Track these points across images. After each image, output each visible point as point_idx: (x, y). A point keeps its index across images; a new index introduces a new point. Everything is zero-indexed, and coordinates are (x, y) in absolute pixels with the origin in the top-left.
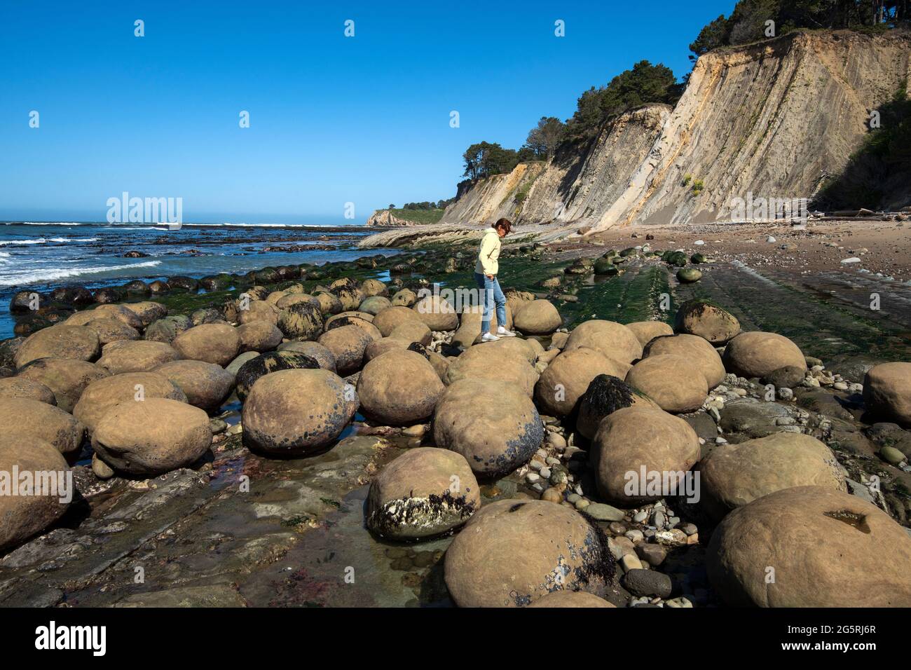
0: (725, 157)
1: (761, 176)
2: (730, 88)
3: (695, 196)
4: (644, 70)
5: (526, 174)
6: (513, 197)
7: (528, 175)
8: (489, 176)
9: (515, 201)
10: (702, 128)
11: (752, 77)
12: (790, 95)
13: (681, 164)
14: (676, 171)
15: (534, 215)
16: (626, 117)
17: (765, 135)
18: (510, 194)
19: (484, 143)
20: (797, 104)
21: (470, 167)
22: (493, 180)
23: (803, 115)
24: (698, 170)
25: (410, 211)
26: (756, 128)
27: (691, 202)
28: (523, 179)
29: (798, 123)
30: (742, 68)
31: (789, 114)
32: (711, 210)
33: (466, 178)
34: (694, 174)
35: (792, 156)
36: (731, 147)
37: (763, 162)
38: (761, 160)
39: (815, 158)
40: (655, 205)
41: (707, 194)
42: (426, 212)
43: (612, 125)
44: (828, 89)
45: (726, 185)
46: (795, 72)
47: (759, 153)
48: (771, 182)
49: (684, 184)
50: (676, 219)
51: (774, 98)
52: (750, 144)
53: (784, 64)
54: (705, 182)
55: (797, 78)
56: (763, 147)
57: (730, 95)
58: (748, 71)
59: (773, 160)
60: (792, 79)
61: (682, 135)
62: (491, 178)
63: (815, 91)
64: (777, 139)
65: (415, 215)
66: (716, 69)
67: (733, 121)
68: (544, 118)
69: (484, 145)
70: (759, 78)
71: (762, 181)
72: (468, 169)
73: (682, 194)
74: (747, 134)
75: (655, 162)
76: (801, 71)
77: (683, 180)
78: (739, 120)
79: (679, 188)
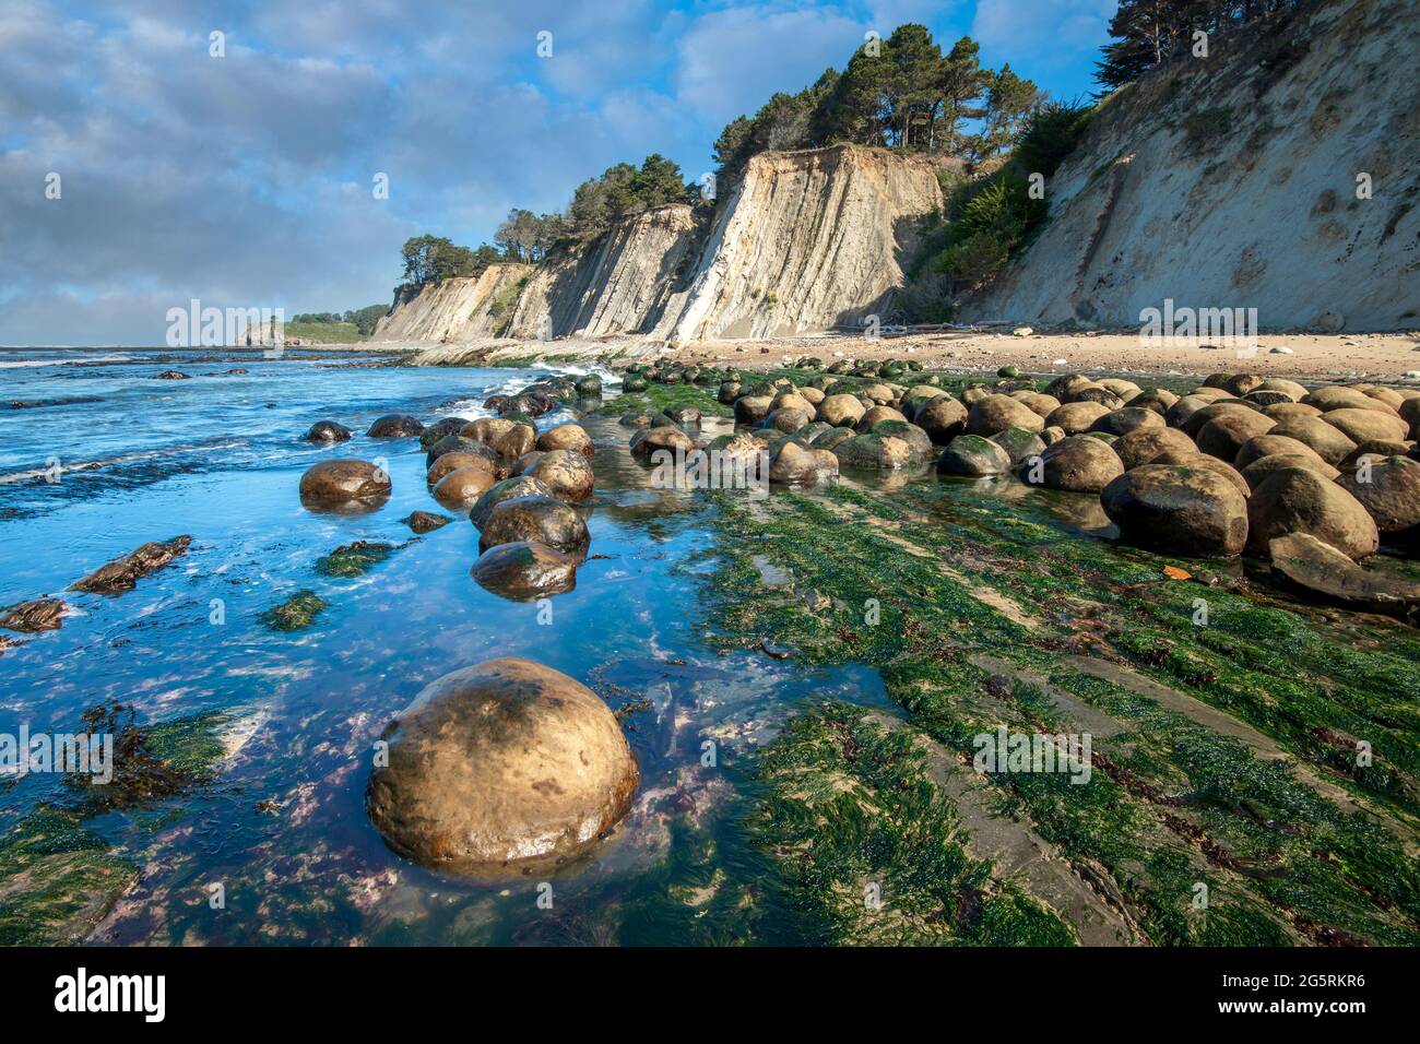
0: (792, 268)
1: (834, 289)
2: (783, 196)
3: (770, 308)
4: (657, 165)
5: (501, 278)
6: (488, 307)
7: (504, 280)
8: (441, 279)
9: (490, 313)
10: (761, 236)
11: (803, 186)
12: (846, 209)
13: (747, 275)
14: (743, 282)
15: (530, 330)
16: (648, 217)
17: (829, 246)
18: (483, 303)
19: (428, 236)
20: (853, 219)
21: (412, 266)
22: (449, 284)
23: (861, 230)
24: (765, 281)
25: (303, 325)
26: (819, 240)
27: (767, 316)
28: (498, 284)
29: (858, 237)
30: (791, 176)
31: (849, 228)
32: (789, 323)
33: (406, 281)
34: (762, 284)
35: (858, 271)
36: (795, 259)
37: (832, 276)
38: (829, 273)
39: (879, 274)
40: (728, 318)
41: (782, 307)
42: (327, 326)
43: (631, 226)
44: (878, 205)
45: (800, 298)
46: (847, 186)
47: (827, 266)
48: (844, 296)
49: (754, 296)
50: (755, 333)
51: (831, 211)
52: (816, 257)
53: (836, 175)
54: (778, 293)
55: (851, 192)
56: (829, 260)
57: (784, 203)
58: (798, 180)
59: (841, 274)
60: (845, 193)
61: (744, 243)
62: (445, 283)
63: (868, 208)
64: (842, 252)
65: (313, 331)
66: (768, 174)
67: (793, 231)
68: (514, 210)
69: (430, 241)
70: (810, 188)
71: (834, 296)
72: (408, 270)
73: (755, 306)
74: (810, 245)
75: (722, 271)
76: (853, 185)
77: (753, 291)
78: (798, 230)
79: (749, 300)
